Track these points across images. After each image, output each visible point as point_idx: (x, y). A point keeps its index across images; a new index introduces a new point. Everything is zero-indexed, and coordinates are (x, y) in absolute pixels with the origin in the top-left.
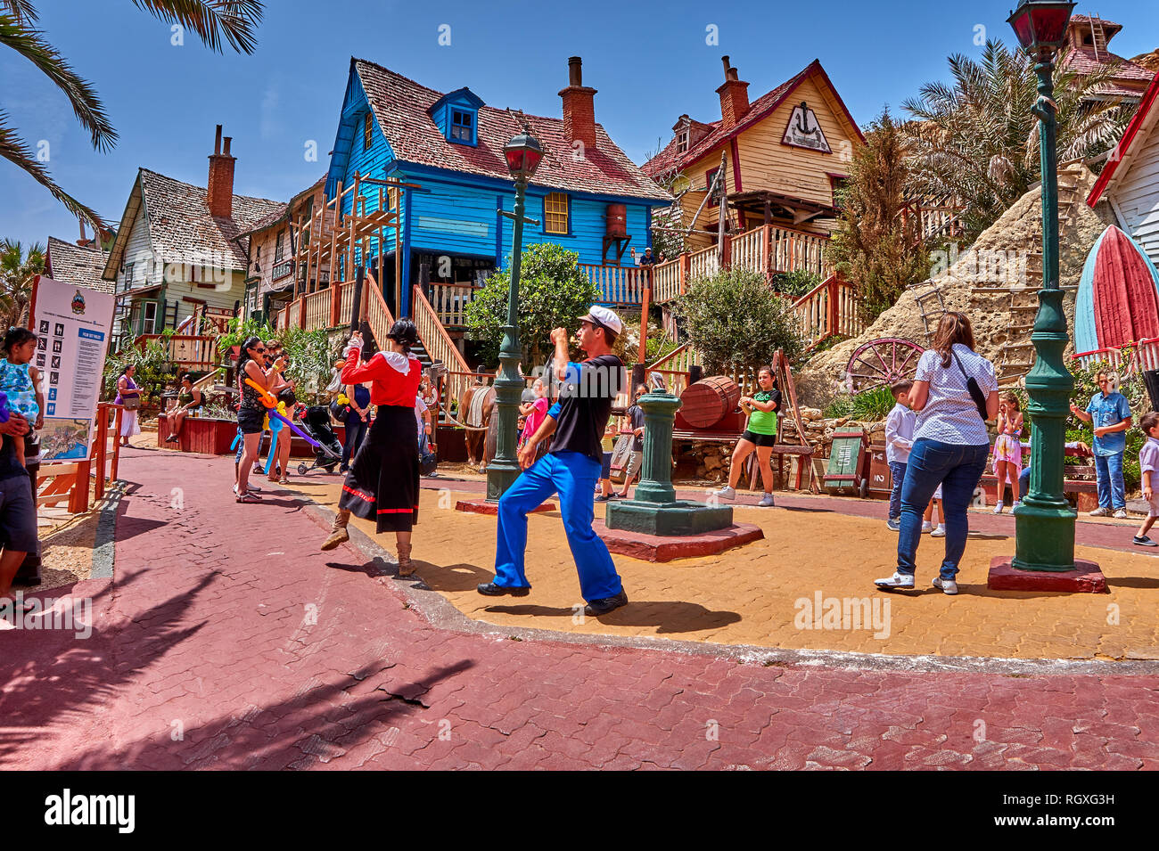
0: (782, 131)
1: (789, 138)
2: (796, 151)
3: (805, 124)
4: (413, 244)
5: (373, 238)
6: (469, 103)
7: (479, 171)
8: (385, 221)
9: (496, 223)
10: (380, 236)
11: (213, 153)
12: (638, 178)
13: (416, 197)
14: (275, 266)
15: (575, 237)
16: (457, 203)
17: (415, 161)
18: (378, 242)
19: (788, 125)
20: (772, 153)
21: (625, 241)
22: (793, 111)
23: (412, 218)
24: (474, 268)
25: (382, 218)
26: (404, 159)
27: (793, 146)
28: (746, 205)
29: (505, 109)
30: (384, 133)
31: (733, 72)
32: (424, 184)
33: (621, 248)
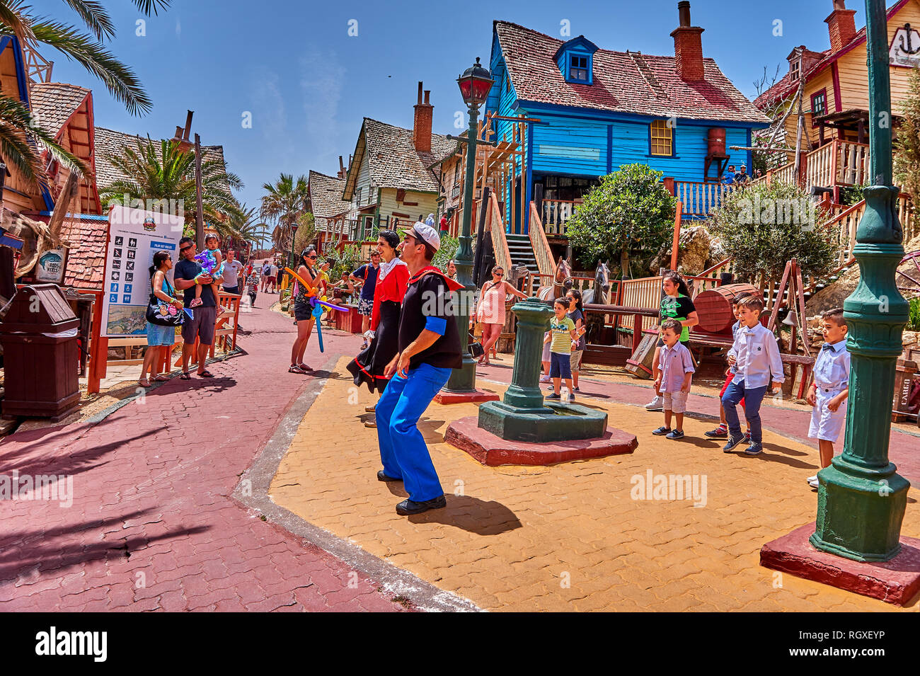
1: (892, 59)
2: (897, 71)
3: (909, 44)
4: (534, 168)
6: (585, 49)
7: (590, 105)
8: (512, 150)
9: (606, 148)
10: (513, 162)
11: (416, 104)
12: (740, 104)
13: (536, 129)
15: (679, 158)
16: (571, 133)
17: (534, 100)
21: (724, 161)
22: (896, 32)
23: (534, 146)
26: (524, 99)
27: (895, 67)
28: (845, 124)
29: (624, 52)
30: (512, 79)
32: (543, 119)
33: (722, 166)
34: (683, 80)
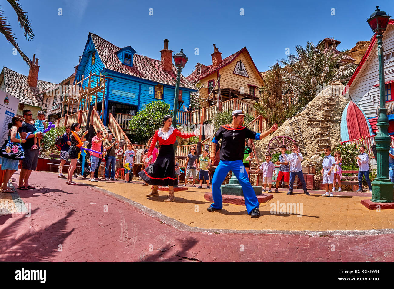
0: (233, 69)
1: (236, 72)
2: (238, 76)
3: (241, 67)
4: (109, 99)
5: (93, 96)
6: (131, 52)
7: (134, 75)
8: (99, 90)
9: (138, 93)
10: (97, 96)
12: (186, 82)
13: (111, 82)
14: (53, 105)
15: (165, 100)
16: (125, 86)
17: (112, 69)
18: (96, 98)
19: (235, 67)
20: (230, 76)
21: (182, 103)
22: (237, 63)
23: (109, 90)
24: (129, 109)
25: (98, 89)
26: (108, 69)
27: (237, 75)
29: (141, 55)
30: (101, 59)
31: (217, 49)
32: (114, 78)
33: (180, 105)
34: (164, 70)
